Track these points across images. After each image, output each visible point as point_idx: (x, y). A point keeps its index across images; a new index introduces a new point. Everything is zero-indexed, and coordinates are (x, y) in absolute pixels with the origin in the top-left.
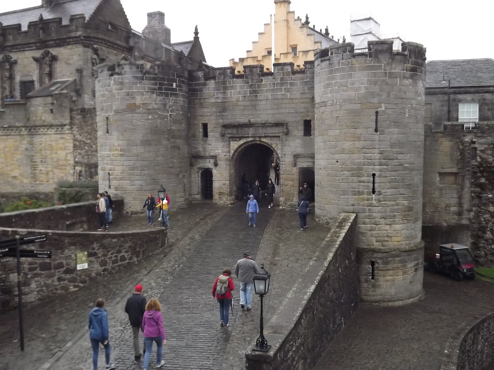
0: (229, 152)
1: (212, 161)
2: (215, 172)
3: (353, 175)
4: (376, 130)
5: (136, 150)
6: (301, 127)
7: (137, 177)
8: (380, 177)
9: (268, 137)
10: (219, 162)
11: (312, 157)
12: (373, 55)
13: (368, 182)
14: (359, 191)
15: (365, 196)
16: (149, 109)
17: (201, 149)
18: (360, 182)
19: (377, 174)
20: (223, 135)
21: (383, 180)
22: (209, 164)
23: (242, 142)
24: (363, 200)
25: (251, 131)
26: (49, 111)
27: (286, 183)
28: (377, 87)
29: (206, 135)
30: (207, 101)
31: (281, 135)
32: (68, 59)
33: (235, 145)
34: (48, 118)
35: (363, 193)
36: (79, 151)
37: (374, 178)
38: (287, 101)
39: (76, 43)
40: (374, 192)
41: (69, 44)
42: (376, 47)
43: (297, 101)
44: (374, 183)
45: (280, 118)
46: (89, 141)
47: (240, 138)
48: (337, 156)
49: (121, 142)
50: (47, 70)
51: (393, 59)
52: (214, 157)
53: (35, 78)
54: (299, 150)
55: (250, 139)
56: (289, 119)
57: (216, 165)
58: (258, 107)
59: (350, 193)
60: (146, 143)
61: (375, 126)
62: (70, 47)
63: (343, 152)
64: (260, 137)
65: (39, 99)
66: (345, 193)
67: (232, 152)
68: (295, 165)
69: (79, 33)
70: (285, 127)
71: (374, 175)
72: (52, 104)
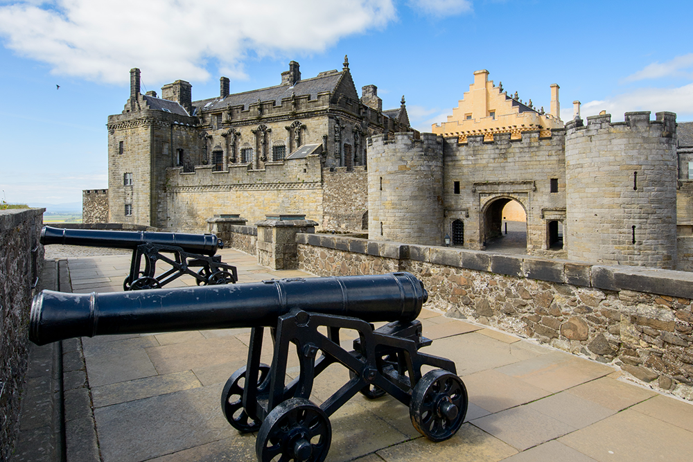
0: (480, 205)
1: (464, 213)
2: (466, 222)
3: (613, 227)
4: (635, 188)
5: (405, 204)
6: (548, 186)
7: (407, 226)
8: (640, 228)
9: (517, 193)
10: (470, 214)
11: (564, 210)
12: (632, 124)
13: (629, 233)
14: (619, 241)
15: (627, 246)
16: (417, 171)
17: (453, 203)
18: (620, 233)
19: (637, 226)
20: (474, 192)
21: (642, 231)
22: (462, 216)
23: (491, 197)
24: (624, 249)
25: (500, 188)
26: (303, 171)
27: (534, 232)
28: (635, 151)
29: (457, 191)
30: (460, 163)
31: (528, 191)
32: (315, 128)
33: (485, 200)
34: (303, 177)
35: (624, 243)
36: (328, 203)
37: (633, 229)
38: (535, 163)
39: (323, 115)
40: (634, 242)
41: (316, 116)
42: (634, 117)
43: (544, 162)
44: (634, 234)
45: (528, 177)
46: (337, 196)
47: (490, 194)
48: (596, 211)
49: (393, 198)
50: (297, 136)
51: (650, 127)
52: (467, 210)
53: (286, 143)
54: (547, 205)
55: (499, 195)
56: (536, 178)
57: (468, 216)
58: (506, 168)
59: (611, 243)
60: (414, 198)
61: (634, 185)
62: (317, 118)
63: (602, 206)
64: (509, 193)
65: (294, 161)
66: (604, 241)
67: (482, 205)
68: (543, 217)
69: (325, 107)
70: (533, 184)
71: (634, 227)
72: (306, 165)
